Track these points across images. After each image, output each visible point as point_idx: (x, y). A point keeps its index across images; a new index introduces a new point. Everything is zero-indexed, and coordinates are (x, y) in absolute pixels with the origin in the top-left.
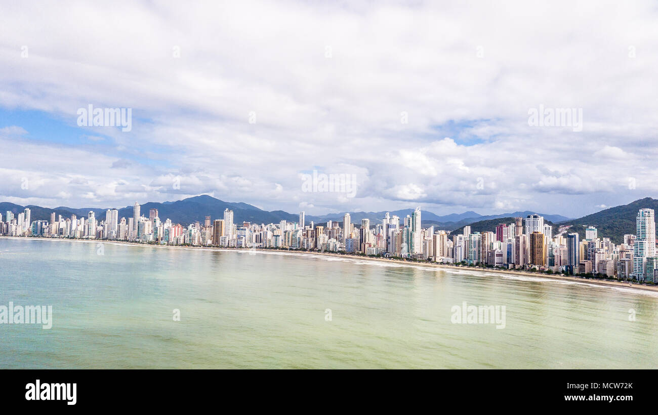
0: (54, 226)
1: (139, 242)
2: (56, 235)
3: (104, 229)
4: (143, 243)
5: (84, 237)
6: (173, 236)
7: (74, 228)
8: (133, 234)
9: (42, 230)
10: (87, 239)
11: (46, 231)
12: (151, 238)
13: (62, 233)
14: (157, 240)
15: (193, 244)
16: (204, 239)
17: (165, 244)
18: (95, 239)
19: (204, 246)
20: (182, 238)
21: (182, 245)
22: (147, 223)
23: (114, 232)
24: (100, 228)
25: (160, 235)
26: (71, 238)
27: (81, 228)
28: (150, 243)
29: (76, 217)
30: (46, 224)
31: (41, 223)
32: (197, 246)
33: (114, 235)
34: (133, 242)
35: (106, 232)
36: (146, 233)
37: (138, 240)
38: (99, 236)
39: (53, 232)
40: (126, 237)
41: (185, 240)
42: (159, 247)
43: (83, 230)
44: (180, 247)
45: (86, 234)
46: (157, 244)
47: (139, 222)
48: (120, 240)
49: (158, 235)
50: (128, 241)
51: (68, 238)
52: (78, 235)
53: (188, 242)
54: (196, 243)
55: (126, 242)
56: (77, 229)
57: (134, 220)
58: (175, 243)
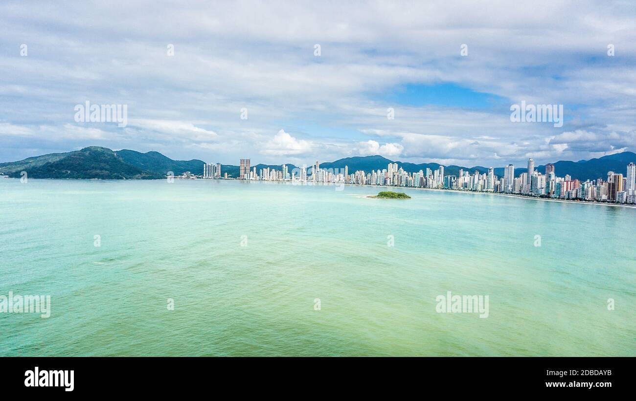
0: (461, 180)
1: (531, 195)
2: (462, 188)
3: (501, 183)
4: (535, 197)
5: (484, 190)
6: (565, 190)
7: (476, 182)
8: (526, 188)
9: (451, 183)
10: (487, 192)
11: (454, 184)
12: (543, 192)
13: (466, 187)
14: (549, 193)
15: (586, 198)
16: (598, 194)
17: (555, 198)
18: (493, 192)
19: (598, 201)
20: (574, 192)
21: (573, 199)
22: (539, 178)
23: (510, 186)
24: (498, 182)
25: (552, 188)
26: (474, 191)
27: (481, 182)
28: (542, 197)
29: (478, 173)
30: (454, 179)
31: (451, 178)
32: (589, 201)
33: (510, 188)
34: (526, 195)
35: (503, 186)
36: (539, 186)
37: (530, 194)
38: (497, 189)
39: (460, 185)
40: (520, 191)
41: (577, 194)
42: (550, 200)
43: (483, 184)
44: (572, 202)
45: (486, 187)
46: (549, 197)
47: (532, 177)
48: (515, 193)
49: (550, 189)
50: (521, 194)
51: (471, 190)
52: (479, 188)
53: (581, 197)
54: (590, 197)
55: (519, 195)
56: (478, 183)
57: (528, 174)
58: (567, 197)
